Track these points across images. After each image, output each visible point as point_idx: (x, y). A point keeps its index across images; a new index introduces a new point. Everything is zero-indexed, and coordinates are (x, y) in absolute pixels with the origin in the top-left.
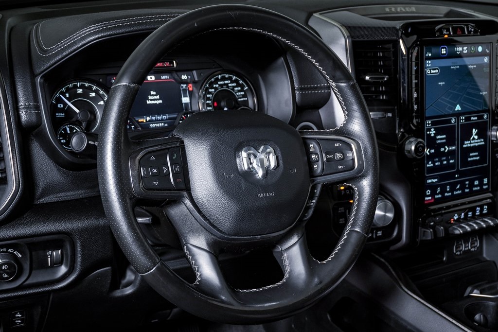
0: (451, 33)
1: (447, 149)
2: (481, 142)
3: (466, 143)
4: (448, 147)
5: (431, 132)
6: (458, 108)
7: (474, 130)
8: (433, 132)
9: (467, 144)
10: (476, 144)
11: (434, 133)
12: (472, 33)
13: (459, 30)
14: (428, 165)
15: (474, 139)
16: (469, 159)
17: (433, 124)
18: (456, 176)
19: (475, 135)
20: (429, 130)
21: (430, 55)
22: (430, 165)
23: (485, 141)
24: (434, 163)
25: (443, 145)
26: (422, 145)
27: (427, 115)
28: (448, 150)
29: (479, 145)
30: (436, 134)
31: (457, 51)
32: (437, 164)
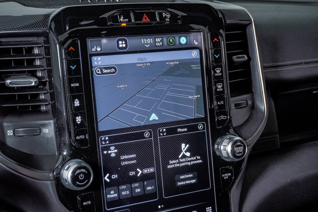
0: (133, 21)
1: (140, 172)
2: (197, 160)
3: (171, 162)
4: (141, 170)
5: (109, 152)
6: (154, 117)
7: (183, 145)
8: (113, 152)
9: (173, 164)
10: (189, 164)
11: (115, 153)
12: (168, 20)
13: (145, 16)
14: (108, 196)
15: (184, 156)
16: (179, 184)
17: (112, 140)
18: (159, 207)
19: (186, 152)
20: (108, 148)
21: (99, 49)
22: (112, 195)
23: (204, 158)
24: (119, 192)
25: (133, 167)
26: (83, 170)
27: (101, 129)
28: (142, 173)
29: (194, 164)
30: (118, 155)
31: (144, 44)
32: (124, 193)
